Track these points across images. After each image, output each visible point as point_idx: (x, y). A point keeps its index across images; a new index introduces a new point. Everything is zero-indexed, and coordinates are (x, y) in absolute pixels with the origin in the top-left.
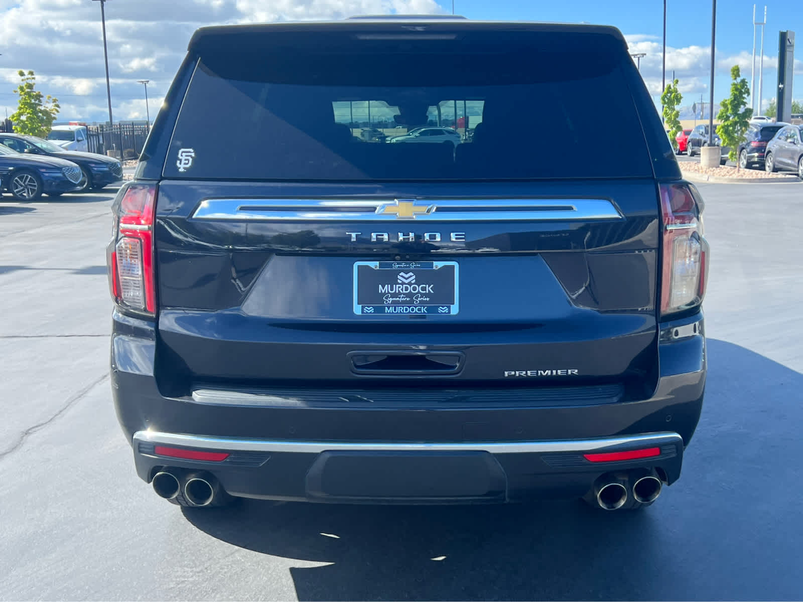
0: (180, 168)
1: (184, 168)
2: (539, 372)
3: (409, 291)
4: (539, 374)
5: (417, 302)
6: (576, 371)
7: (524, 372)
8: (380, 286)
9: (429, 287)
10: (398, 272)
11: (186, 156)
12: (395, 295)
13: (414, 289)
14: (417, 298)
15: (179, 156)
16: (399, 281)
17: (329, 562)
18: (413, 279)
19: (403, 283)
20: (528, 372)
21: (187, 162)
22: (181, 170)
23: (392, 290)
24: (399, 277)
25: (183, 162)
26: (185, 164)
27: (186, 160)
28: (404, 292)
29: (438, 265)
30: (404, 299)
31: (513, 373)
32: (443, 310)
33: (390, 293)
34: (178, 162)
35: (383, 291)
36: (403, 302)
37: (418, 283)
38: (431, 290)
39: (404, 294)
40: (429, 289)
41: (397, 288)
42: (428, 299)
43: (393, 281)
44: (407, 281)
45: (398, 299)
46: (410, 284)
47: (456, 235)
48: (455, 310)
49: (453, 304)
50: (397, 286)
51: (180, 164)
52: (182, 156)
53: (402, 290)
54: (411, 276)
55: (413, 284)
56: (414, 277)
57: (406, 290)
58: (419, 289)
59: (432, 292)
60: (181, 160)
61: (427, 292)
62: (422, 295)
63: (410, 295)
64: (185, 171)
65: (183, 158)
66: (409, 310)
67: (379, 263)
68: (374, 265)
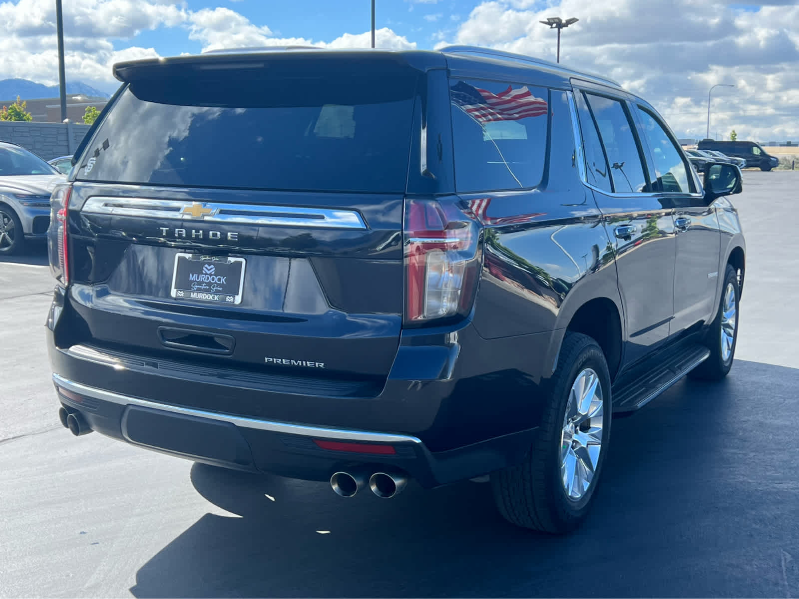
2: (292, 361)
3: (209, 280)
4: (292, 364)
5: (213, 290)
6: (323, 364)
7: (280, 360)
8: (191, 274)
9: (223, 278)
10: (204, 263)
12: (200, 283)
13: (213, 279)
14: (213, 287)
16: (204, 272)
17: (239, 515)
18: (213, 271)
19: (206, 274)
20: (283, 360)
23: (198, 279)
24: (204, 268)
28: (206, 281)
29: (232, 260)
30: (205, 287)
31: (271, 360)
32: (229, 299)
33: (197, 281)
35: (192, 279)
36: (204, 290)
37: (215, 273)
38: (224, 282)
39: (206, 283)
40: (223, 280)
41: (202, 278)
42: (221, 289)
43: (200, 272)
44: (208, 272)
45: (201, 287)
46: (211, 275)
48: (238, 299)
49: (238, 295)
50: (202, 275)
53: (205, 279)
54: (212, 268)
55: (213, 275)
56: (214, 269)
57: (207, 280)
58: (216, 279)
61: (221, 282)
62: (218, 285)
63: (209, 284)
66: (207, 296)
67: (192, 255)
68: (188, 256)
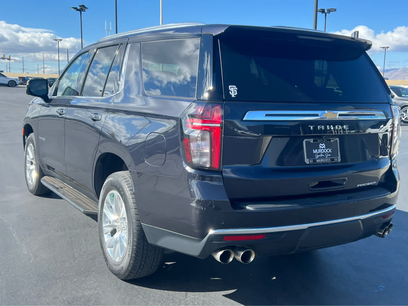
0: (232, 95)
1: (234, 95)
3: (323, 152)
4: (367, 185)
5: (327, 157)
6: (376, 182)
7: (363, 184)
8: (314, 150)
9: (330, 149)
10: (319, 144)
11: (233, 89)
12: (319, 154)
13: (325, 151)
14: (326, 155)
15: (230, 89)
16: (320, 148)
19: (321, 149)
21: (234, 92)
22: (233, 96)
23: (318, 152)
24: (320, 146)
25: (233, 92)
26: (234, 93)
27: (234, 91)
30: (322, 155)
31: (360, 185)
32: (336, 160)
34: (230, 92)
35: (315, 153)
36: (322, 157)
37: (326, 148)
39: (322, 153)
40: (330, 150)
41: (320, 151)
42: (330, 155)
43: (318, 148)
45: (320, 156)
46: (324, 149)
47: (346, 126)
48: (339, 159)
49: (338, 157)
51: (232, 93)
52: (231, 89)
53: (321, 151)
55: (325, 149)
56: (325, 146)
58: (327, 151)
59: (331, 152)
60: (231, 91)
62: (328, 153)
63: (324, 154)
64: (235, 96)
65: (232, 90)
66: (325, 160)
67: (313, 140)
68: (312, 141)
